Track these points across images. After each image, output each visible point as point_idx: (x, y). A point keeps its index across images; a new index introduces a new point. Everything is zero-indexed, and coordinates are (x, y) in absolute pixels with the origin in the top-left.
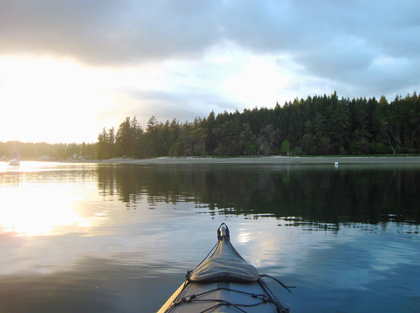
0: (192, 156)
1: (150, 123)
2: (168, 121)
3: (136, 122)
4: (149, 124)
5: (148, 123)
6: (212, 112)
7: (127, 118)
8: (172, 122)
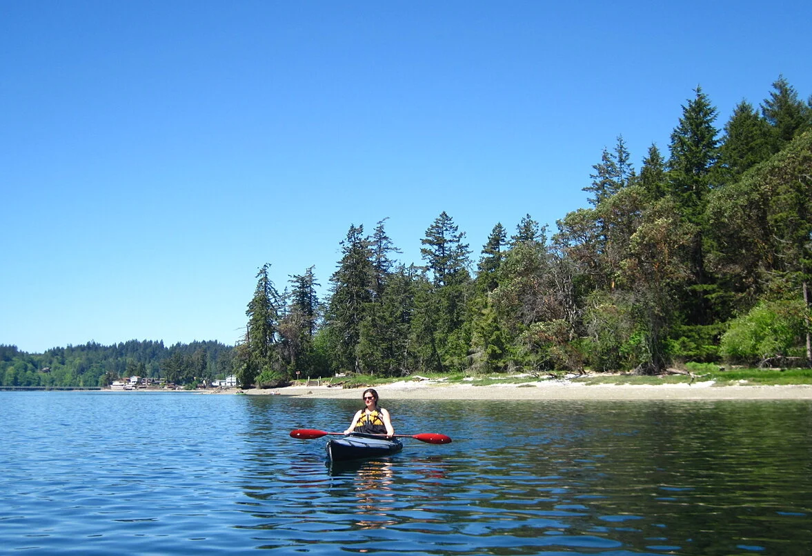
0: (567, 369)
1: (431, 243)
2: (499, 226)
3: (384, 242)
4: (428, 247)
5: (424, 242)
6: (694, 98)
7: (353, 230)
8: (516, 233)
